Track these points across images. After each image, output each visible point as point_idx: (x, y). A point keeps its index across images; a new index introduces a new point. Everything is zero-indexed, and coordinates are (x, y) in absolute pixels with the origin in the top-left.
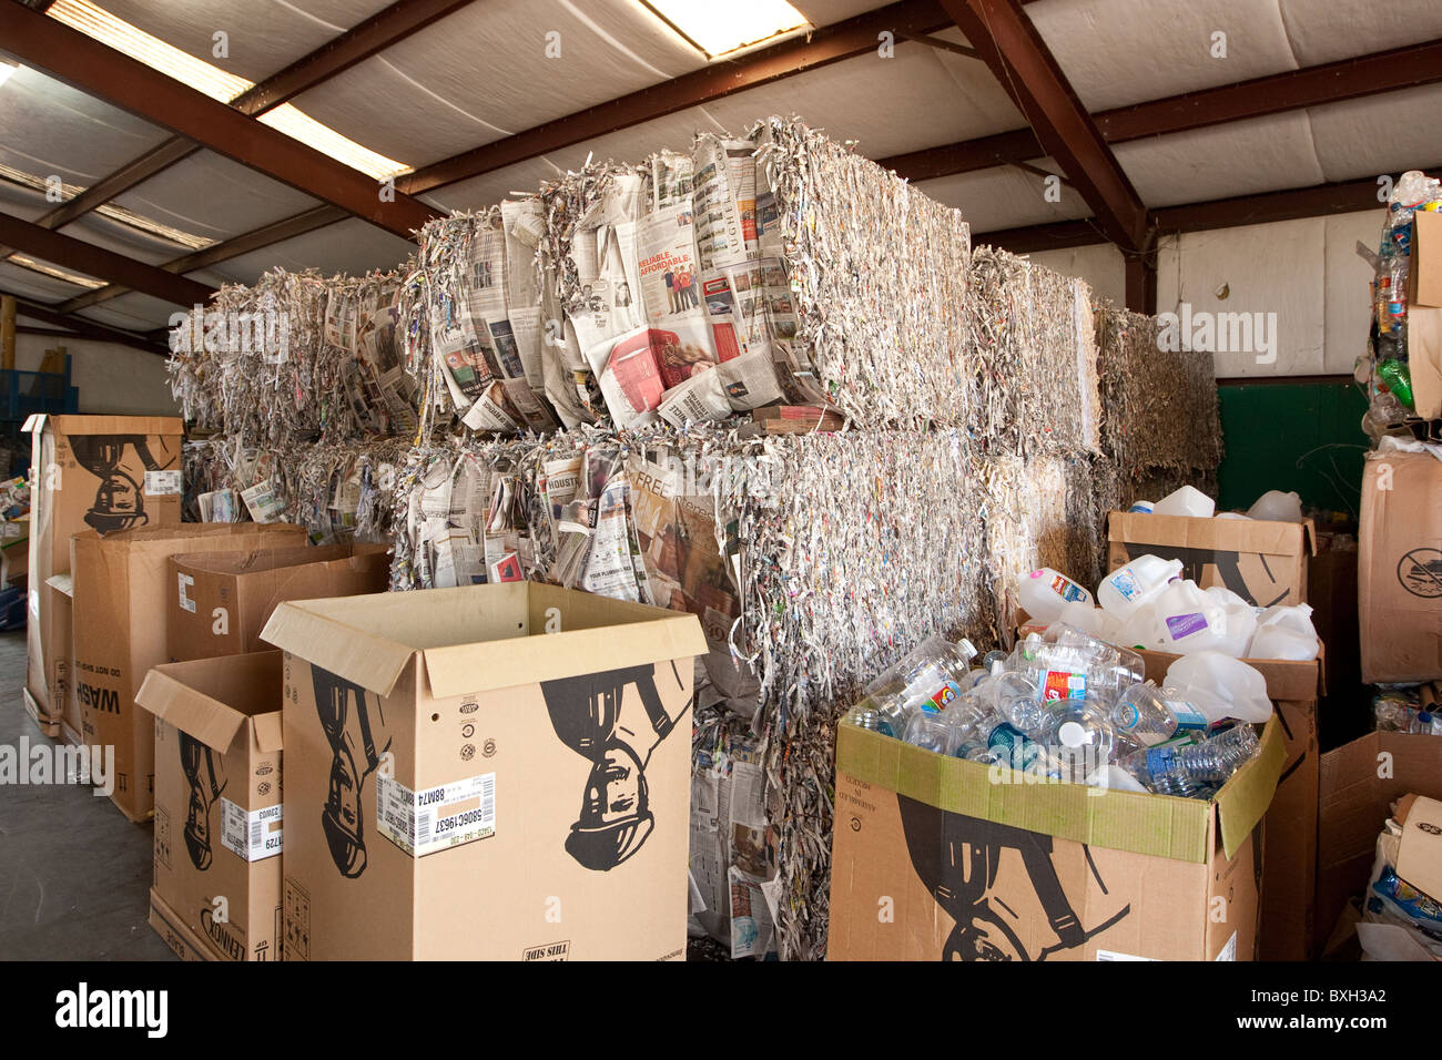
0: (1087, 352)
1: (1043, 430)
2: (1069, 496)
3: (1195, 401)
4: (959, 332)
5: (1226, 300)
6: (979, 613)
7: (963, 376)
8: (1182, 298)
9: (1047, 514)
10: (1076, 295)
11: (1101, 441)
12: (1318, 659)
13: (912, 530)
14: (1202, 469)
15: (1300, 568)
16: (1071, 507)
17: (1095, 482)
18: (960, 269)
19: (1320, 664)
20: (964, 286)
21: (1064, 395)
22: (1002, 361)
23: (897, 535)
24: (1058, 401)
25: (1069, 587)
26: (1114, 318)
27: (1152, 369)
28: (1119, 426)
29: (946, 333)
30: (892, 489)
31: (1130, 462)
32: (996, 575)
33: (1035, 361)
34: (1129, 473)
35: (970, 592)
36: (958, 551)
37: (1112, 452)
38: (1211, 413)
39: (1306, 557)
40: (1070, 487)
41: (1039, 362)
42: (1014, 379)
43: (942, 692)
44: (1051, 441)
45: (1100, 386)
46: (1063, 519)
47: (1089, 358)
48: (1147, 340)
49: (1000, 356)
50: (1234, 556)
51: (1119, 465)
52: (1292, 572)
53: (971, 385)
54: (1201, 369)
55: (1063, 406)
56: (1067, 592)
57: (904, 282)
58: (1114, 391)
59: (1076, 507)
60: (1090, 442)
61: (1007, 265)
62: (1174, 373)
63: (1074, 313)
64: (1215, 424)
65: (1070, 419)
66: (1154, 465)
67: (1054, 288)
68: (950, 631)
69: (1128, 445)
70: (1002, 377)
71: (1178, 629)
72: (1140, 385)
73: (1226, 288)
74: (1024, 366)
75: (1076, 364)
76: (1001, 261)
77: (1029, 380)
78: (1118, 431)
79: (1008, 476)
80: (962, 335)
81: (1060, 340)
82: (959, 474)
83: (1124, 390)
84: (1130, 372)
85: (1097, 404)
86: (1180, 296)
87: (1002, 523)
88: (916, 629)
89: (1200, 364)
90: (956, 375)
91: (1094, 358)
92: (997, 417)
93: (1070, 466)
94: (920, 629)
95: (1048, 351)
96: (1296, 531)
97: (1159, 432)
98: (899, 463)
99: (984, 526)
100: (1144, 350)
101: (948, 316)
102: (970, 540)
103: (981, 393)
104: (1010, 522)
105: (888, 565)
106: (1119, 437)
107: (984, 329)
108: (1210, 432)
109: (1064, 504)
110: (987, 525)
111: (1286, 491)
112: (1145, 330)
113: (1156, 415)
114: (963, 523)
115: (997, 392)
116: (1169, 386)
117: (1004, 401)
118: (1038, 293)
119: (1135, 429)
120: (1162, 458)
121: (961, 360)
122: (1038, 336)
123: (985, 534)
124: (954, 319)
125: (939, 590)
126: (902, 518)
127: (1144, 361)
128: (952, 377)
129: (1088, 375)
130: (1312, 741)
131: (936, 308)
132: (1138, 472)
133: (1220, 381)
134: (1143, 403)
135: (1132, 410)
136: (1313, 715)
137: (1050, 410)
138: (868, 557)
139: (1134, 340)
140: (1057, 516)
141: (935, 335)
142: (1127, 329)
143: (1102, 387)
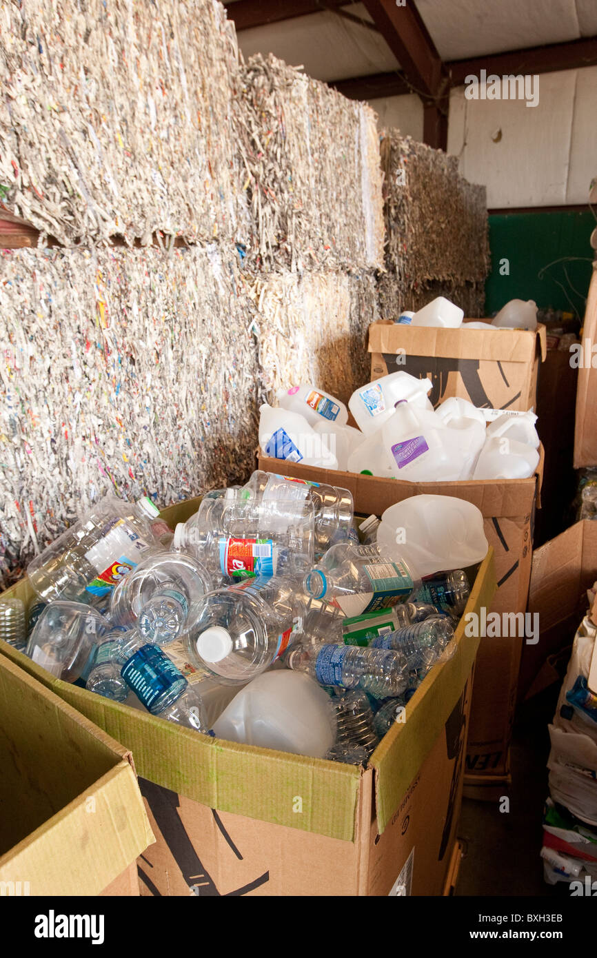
0: (371, 176)
1: (322, 248)
2: (353, 308)
3: (470, 226)
4: (223, 142)
5: (499, 144)
6: (252, 425)
7: (228, 191)
8: (467, 142)
9: (328, 325)
10: (362, 120)
11: (385, 259)
12: (536, 475)
13: (158, 355)
14: (473, 281)
15: (530, 373)
16: (355, 317)
17: (380, 295)
18: (223, 73)
19: (537, 481)
20: (229, 94)
21: (346, 215)
22: (272, 176)
23: (133, 361)
24: (340, 220)
25: (324, 401)
26: (397, 144)
27: (433, 194)
28: (400, 245)
29: (203, 141)
30: (124, 312)
31: (410, 276)
32: (268, 388)
33: (313, 181)
34: (409, 286)
35: (240, 407)
36: (224, 369)
37: (395, 268)
38: (482, 236)
39: (537, 361)
40: (355, 300)
41: (318, 181)
42: (286, 196)
43: (110, 569)
44: (331, 258)
45: (384, 209)
46: (347, 329)
47: (374, 182)
48: (428, 169)
49: (270, 170)
50: (476, 363)
51: (400, 279)
52: (524, 377)
53: (240, 201)
54: (476, 199)
55: (345, 225)
56: (321, 407)
57: (132, 71)
58: (397, 214)
59: (360, 317)
60: (374, 259)
61: (277, 73)
62: (452, 200)
63: (359, 138)
64: (485, 245)
65: (354, 238)
66: (431, 279)
67: (336, 108)
68: (215, 448)
69: (408, 262)
70: (273, 193)
71: (404, 455)
72: (420, 209)
73: (500, 134)
74: (299, 184)
75: (360, 187)
76: (270, 68)
77: (305, 198)
78: (400, 249)
79: (278, 293)
80: (226, 145)
81: (343, 162)
82: (222, 292)
83: (404, 212)
84: (411, 196)
85: (382, 225)
86: (465, 139)
87: (273, 338)
88: (169, 454)
89: (475, 196)
90: (218, 189)
91: (380, 182)
92: (269, 234)
93: (355, 281)
94: (175, 453)
95: (328, 173)
96: (529, 338)
97: (437, 250)
98: (133, 284)
99: (256, 343)
100: (425, 177)
101: (204, 123)
102: (239, 357)
103: (250, 209)
104: (281, 338)
105: (122, 394)
106: (400, 255)
107: (253, 143)
108: (481, 251)
109: (348, 315)
110: (259, 340)
111: (526, 300)
112: (426, 159)
113: (434, 236)
114: (229, 341)
115: (268, 210)
116: (447, 211)
117: (276, 218)
118: (317, 110)
119: (414, 248)
120: (438, 273)
121: (225, 174)
122: (316, 155)
123: (257, 349)
124: (214, 128)
125: (200, 410)
126: (141, 343)
127: (425, 188)
128: (213, 191)
129: (373, 198)
130: (526, 548)
131: (187, 112)
132: (417, 285)
133: (491, 211)
134: (422, 225)
135: (411, 231)
136: (529, 525)
137: (329, 229)
138: (89, 390)
139: (415, 167)
140: (340, 326)
141: (185, 143)
142: (409, 156)
143: (386, 210)
